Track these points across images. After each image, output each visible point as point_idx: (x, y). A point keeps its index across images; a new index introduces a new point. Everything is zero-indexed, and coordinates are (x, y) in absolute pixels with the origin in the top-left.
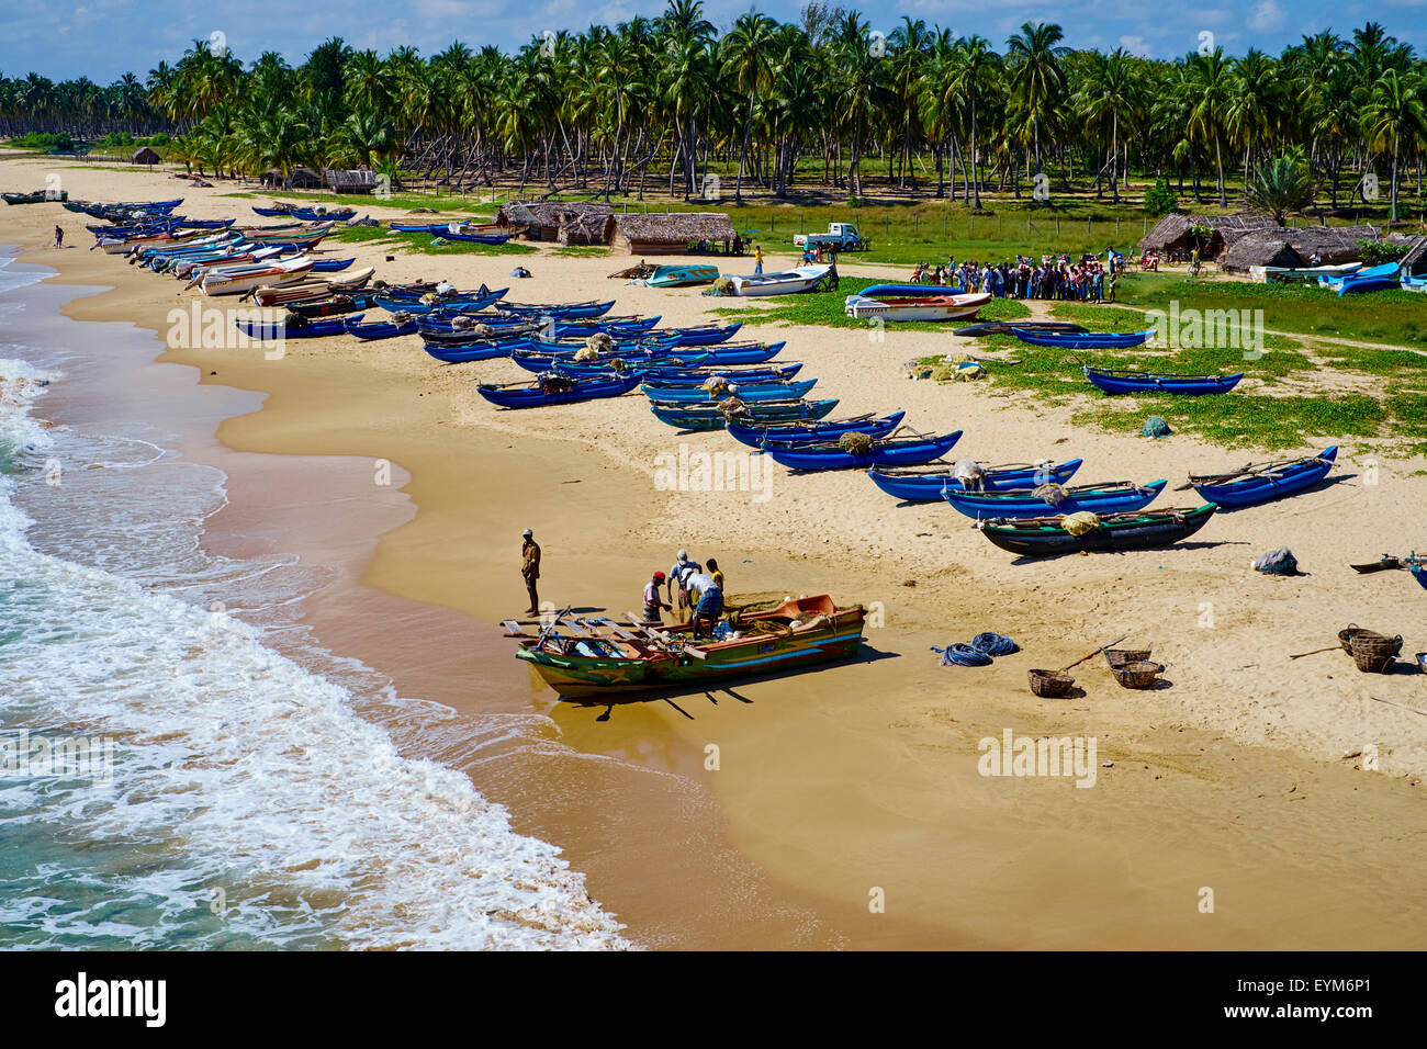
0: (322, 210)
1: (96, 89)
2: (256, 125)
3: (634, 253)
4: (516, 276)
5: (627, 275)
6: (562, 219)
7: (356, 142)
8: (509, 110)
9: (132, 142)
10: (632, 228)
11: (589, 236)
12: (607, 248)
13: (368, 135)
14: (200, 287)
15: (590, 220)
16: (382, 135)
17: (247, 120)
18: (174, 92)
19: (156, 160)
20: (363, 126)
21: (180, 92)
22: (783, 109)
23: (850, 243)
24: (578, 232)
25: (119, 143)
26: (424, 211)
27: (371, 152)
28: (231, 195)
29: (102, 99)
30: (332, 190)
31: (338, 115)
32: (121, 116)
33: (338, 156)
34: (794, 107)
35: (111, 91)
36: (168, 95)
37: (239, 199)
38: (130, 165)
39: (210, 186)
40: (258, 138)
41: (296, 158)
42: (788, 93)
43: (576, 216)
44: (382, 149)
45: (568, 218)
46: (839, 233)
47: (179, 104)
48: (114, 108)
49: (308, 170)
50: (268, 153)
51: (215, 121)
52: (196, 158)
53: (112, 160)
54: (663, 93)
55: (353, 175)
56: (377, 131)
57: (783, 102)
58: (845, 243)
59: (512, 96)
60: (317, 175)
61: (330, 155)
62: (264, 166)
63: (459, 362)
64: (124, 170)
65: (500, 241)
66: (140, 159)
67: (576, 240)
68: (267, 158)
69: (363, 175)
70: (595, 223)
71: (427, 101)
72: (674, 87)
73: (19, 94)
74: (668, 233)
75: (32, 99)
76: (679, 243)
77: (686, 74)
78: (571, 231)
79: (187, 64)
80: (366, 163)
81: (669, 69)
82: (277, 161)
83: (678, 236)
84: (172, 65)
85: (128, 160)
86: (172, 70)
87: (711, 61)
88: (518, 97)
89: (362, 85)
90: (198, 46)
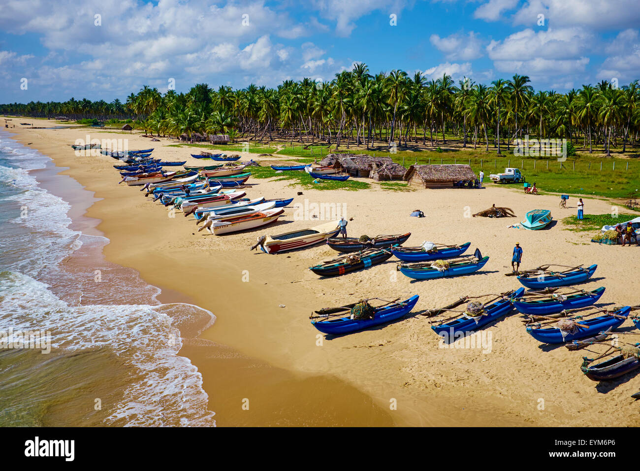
0: (226, 155)
1: (106, 104)
2: (176, 116)
3: (427, 187)
4: (416, 216)
5: (485, 214)
6: (374, 166)
7: (218, 123)
8: (287, 110)
9: (119, 122)
10: (426, 173)
11: (391, 176)
12: (407, 183)
13: (223, 120)
14: (209, 228)
15: (390, 167)
16: (229, 120)
17: (172, 114)
18: (137, 104)
19: (131, 129)
20: (221, 116)
21: (139, 104)
22: (405, 111)
23: (517, 179)
24: (384, 173)
25: (115, 122)
27: (224, 127)
28: (171, 146)
29: (108, 107)
30: (211, 143)
31: (208, 111)
32: (114, 113)
33: (211, 129)
34: (411, 109)
35: (111, 105)
36: (135, 105)
37: (176, 147)
38: (121, 131)
39: (159, 141)
40: (179, 121)
41: (194, 129)
42: (409, 104)
43: (382, 165)
44: (229, 126)
45: (378, 165)
46: (512, 173)
47: (139, 108)
48: (112, 110)
49: (198, 134)
50: (182, 127)
51: (158, 114)
52: (150, 129)
53: (114, 129)
54: (358, 103)
55: (220, 137)
56: (227, 118)
57: (406, 107)
58: (515, 179)
59: (288, 104)
60: (201, 136)
61: (207, 128)
62: (181, 132)
64: (120, 133)
65: (344, 179)
66: (125, 129)
67: (384, 178)
68: (182, 129)
69: (224, 137)
70: (392, 168)
71: (247, 106)
72: (364, 101)
73: (80, 105)
74: (444, 176)
75: (84, 107)
76: (450, 181)
77: (369, 95)
78: (381, 173)
79: (141, 94)
80: (222, 131)
81: (361, 93)
82: (186, 130)
83: (450, 177)
84: (136, 94)
85: (121, 129)
86: (136, 96)
87: (377, 89)
88: (291, 105)
89: (220, 100)
90: (145, 87)
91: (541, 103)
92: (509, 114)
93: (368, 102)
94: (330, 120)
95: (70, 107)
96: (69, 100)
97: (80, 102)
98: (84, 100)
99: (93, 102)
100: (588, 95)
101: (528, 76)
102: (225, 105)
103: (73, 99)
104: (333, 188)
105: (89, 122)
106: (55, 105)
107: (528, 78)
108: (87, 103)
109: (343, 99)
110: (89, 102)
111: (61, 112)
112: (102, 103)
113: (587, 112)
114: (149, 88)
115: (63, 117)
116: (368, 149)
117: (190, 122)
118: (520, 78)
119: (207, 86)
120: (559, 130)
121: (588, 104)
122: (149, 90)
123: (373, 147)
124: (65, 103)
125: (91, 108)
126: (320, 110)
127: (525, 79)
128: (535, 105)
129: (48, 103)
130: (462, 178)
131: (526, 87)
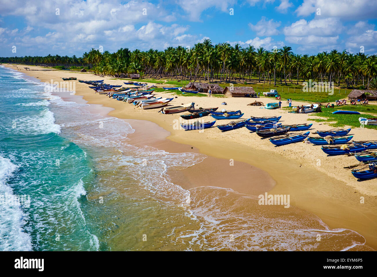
0: (140, 83)
1: (69, 58)
2: (113, 64)
3: (232, 97)
4: (224, 104)
5: (252, 104)
7: (134, 68)
8: (170, 62)
11: (217, 92)
12: (224, 95)
13: (136, 67)
14: (141, 107)
15: (217, 88)
16: (140, 67)
17: (110, 63)
18: (89, 58)
19: (86, 71)
20: (136, 65)
21: (90, 58)
22: (230, 63)
24: (214, 91)
25: (74, 68)
26: (159, 84)
27: (137, 70)
28: (111, 79)
29: (70, 59)
30: (131, 78)
31: (128, 62)
33: (130, 71)
34: (232, 63)
36: (87, 59)
37: (114, 80)
39: (104, 77)
40: (114, 68)
41: (122, 72)
42: (231, 60)
43: (213, 87)
44: (140, 70)
45: (211, 87)
46: (273, 92)
47: (89, 60)
48: (72, 61)
50: (116, 70)
51: (102, 63)
52: (98, 71)
53: (76, 71)
54: (205, 59)
55: (135, 75)
56: (138, 66)
57: (230, 62)
59: (170, 59)
60: (125, 75)
61: (128, 71)
62: (115, 73)
63: (281, 145)
65: (196, 93)
66: (82, 71)
67: (214, 93)
68: (116, 71)
69: (137, 75)
70: (218, 89)
71: (149, 60)
72: (208, 58)
73: (54, 58)
74: (241, 92)
75: (57, 59)
76: (243, 94)
77: (211, 55)
78: (213, 90)
79: (91, 53)
80: (136, 73)
81: (207, 54)
82: (118, 72)
83: (243, 92)
84: (88, 53)
85: (80, 71)
86: (88, 54)
87: (215, 52)
88: (172, 59)
89: (135, 57)
90: (93, 49)
91: (298, 61)
92: (282, 66)
93: (210, 58)
94: (191, 67)
95: (49, 59)
96: (48, 56)
97: (54, 56)
98: (57, 55)
99: (61, 56)
100: (321, 57)
101: (291, 47)
102: (137, 59)
103: (50, 55)
104: (191, 96)
105: (60, 68)
106: (40, 58)
107: (291, 48)
108: (58, 57)
109: (198, 57)
110: (60, 57)
111: (43, 62)
112: (67, 57)
113: (320, 65)
114: (95, 50)
115: (44, 65)
116: (210, 82)
117: (120, 68)
118: (287, 48)
119: (128, 49)
120: (308, 74)
121: (321, 62)
122: (95, 51)
123: (212, 81)
124: (46, 57)
125: (60, 60)
126: (186, 62)
127: (289, 49)
128: (295, 62)
129: (35, 57)
130: (249, 93)
131: (289, 53)
